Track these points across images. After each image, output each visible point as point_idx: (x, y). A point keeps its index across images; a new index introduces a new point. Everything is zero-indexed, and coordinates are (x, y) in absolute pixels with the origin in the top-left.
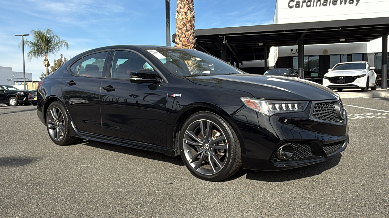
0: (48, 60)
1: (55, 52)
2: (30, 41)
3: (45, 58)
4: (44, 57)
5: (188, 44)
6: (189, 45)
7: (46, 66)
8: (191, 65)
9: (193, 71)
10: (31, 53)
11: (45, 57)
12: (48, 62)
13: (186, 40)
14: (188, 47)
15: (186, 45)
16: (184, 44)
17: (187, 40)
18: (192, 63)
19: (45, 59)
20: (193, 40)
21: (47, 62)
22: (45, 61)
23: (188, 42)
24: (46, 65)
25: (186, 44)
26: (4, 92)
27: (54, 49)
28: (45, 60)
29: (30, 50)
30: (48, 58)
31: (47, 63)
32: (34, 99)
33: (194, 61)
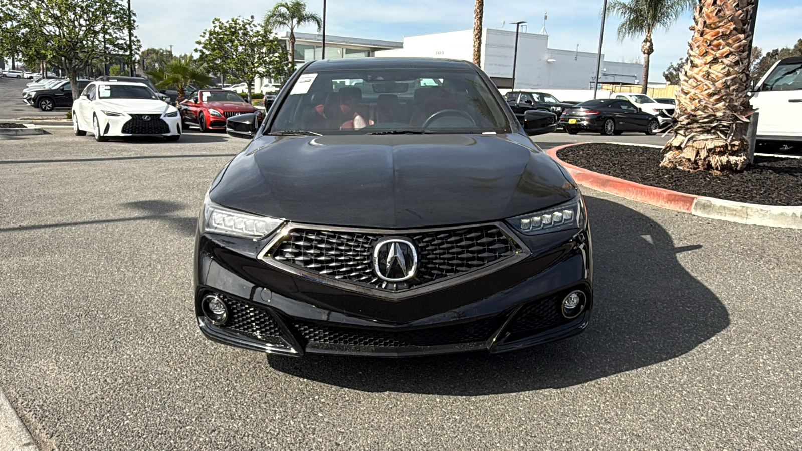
0: (651, 40)
1: (668, 23)
2: (622, 2)
3: (647, 36)
4: (643, 35)
5: (720, 22)
6: (721, 24)
7: (644, 53)
8: (717, 76)
9: (719, 92)
10: (624, 26)
11: (647, 34)
12: (651, 45)
13: (715, 13)
14: (718, 30)
15: (712, 25)
16: (708, 22)
17: (716, 10)
18: (724, 71)
19: (646, 38)
20: (737, 11)
21: (648, 44)
22: (644, 43)
23: (719, 17)
24: (646, 51)
25: (714, 23)
26: (533, 104)
27: (668, 17)
28: (644, 41)
29: (623, 20)
30: (652, 37)
31: (649, 47)
32: (568, 121)
33: (727, 65)
